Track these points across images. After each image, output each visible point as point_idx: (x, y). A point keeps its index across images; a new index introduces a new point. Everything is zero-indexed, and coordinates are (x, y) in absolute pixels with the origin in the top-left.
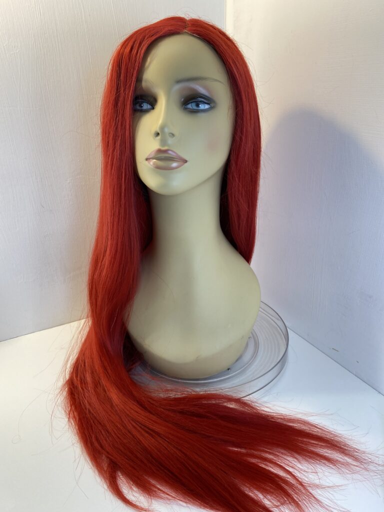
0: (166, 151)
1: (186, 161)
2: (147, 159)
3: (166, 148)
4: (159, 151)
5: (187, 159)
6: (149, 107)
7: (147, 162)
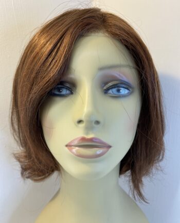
0: (91, 140)
1: (110, 147)
2: (67, 146)
3: (90, 136)
4: (83, 139)
5: (111, 145)
6: (68, 92)
7: (66, 149)
